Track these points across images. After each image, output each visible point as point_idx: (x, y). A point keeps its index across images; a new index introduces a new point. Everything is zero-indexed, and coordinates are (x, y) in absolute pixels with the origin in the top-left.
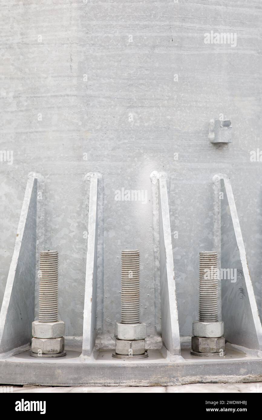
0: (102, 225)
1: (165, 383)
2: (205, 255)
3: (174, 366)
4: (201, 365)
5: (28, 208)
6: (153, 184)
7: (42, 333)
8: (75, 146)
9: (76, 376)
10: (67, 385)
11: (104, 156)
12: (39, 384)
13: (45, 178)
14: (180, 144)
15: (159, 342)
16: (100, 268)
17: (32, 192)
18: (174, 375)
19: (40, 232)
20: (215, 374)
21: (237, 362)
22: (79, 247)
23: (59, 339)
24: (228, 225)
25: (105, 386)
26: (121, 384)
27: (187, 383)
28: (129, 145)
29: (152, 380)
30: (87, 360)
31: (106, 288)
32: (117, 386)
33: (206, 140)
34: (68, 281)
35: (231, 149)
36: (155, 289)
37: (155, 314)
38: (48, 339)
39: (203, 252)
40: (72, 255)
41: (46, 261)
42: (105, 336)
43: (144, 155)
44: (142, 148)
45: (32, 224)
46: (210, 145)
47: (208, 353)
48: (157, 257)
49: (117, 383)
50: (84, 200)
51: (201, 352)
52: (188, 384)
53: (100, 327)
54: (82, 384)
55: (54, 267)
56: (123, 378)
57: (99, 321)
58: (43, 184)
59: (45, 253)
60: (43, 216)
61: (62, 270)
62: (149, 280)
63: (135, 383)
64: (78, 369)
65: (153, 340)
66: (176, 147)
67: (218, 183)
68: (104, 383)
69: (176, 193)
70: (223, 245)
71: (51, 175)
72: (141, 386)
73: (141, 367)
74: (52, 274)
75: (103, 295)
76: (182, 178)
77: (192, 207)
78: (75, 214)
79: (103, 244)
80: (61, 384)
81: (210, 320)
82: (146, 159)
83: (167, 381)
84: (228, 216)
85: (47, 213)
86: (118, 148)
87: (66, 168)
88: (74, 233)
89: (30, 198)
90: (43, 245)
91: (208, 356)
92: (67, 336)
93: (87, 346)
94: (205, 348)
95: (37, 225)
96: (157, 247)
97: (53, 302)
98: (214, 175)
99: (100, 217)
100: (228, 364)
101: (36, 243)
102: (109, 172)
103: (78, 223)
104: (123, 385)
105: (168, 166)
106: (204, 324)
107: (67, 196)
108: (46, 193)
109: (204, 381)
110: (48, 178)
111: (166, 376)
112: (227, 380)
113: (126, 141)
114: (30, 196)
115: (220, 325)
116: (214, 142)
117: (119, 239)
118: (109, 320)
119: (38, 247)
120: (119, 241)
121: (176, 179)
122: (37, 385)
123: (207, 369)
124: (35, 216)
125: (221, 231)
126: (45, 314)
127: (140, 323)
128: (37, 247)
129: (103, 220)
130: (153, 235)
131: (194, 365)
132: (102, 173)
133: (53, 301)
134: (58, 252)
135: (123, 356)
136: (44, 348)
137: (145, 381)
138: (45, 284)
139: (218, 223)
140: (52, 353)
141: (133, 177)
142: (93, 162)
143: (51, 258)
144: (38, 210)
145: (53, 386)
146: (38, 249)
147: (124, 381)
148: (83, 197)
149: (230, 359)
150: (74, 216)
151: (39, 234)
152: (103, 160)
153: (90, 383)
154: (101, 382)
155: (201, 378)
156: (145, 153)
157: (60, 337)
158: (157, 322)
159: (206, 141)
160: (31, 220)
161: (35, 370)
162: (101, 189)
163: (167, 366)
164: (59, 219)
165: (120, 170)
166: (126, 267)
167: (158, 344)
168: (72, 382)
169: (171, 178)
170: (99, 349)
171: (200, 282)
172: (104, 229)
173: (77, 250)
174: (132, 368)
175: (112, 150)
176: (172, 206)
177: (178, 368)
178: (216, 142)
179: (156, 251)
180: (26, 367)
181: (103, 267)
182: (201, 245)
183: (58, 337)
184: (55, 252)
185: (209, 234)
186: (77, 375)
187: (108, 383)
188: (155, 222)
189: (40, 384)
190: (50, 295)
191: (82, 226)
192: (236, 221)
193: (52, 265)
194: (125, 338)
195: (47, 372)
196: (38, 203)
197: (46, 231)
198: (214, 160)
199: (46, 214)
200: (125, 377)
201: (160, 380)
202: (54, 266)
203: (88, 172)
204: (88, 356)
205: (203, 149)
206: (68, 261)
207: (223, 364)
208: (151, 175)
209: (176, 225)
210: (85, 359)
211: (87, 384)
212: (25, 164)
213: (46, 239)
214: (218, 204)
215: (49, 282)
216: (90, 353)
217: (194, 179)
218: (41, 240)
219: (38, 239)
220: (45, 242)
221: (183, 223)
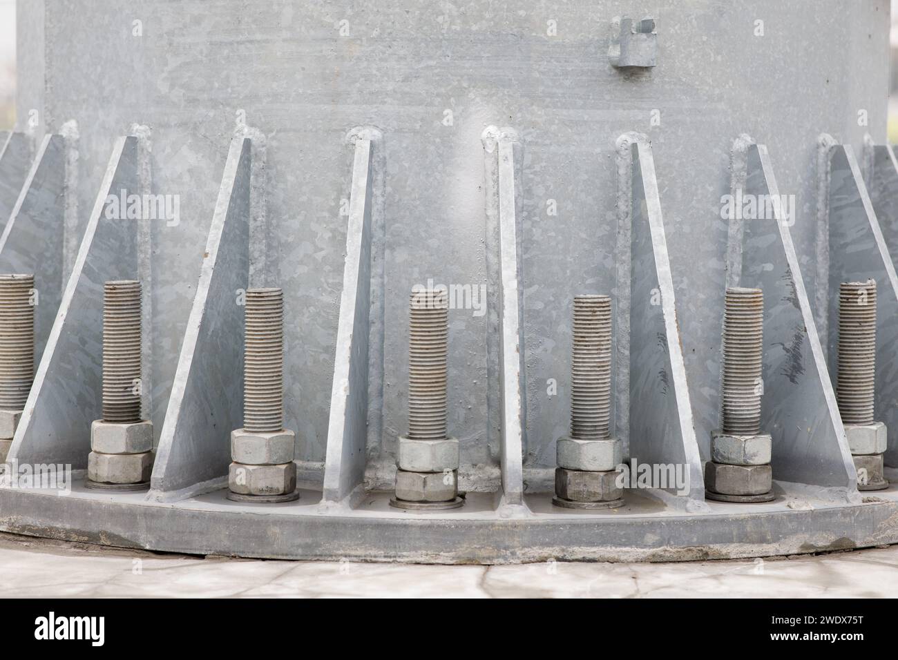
0: (381, 236)
1: (488, 558)
2: (583, 303)
3: (506, 526)
4: (564, 525)
5: (228, 199)
6: (487, 152)
7: (247, 453)
8: (328, 71)
9: (309, 541)
10: (291, 558)
11: (387, 94)
12: (236, 554)
13: (267, 137)
14: (546, 70)
15: (495, 479)
16: (376, 324)
17: (239, 165)
18: (507, 543)
19: (256, 248)
20: (591, 544)
21: (639, 520)
22: (335, 281)
23: (284, 467)
24: (644, 241)
25: (366, 561)
26: (398, 560)
27: (532, 559)
28: (439, 70)
29: (460, 553)
30: (332, 509)
31: (388, 366)
32: (389, 562)
33: (604, 62)
34: (312, 351)
35: (657, 80)
36: (488, 370)
37: (489, 421)
38: (261, 467)
39: (582, 296)
40: (321, 298)
41: (256, 310)
42: (386, 463)
43: (470, 92)
44: (466, 77)
45: (238, 232)
46: (610, 70)
47: (585, 502)
48: (494, 304)
49: (390, 557)
50: (344, 184)
51: (571, 500)
52: (536, 562)
53: (375, 444)
54: (321, 555)
55: (274, 322)
56: (401, 548)
57: (373, 433)
58: (263, 149)
59: (255, 293)
60: (263, 216)
61: (301, 328)
62: (477, 352)
63: (427, 558)
64: (313, 526)
65: (483, 473)
66: (537, 75)
67: (627, 151)
68: (365, 556)
69: (535, 173)
70: (633, 282)
71: (278, 131)
72: (438, 564)
73: (439, 526)
74: (270, 335)
75: (383, 381)
76: (548, 142)
77: (569, 201)
78: (326, 214)
79: (382, 277)
80: (278, 555)
81: (592, 435)
82: (473, 100)
83: (491, 555)
84: (644, 222)
85: (271, 210)
86: (415, 77)
87: (309, 117)
88: (323, 253)
89: (233, 180)
90: (263, 276)
91: (585, 508)
92: (308, 461)
93: (332, 481)
94: (579, 492)
95: (251, 233)
96: (494, 285)
97: (271, 392)
98: (618, 136)
99: (377, 220)
100: (619, 525)
101: (248, 271)
102: (397, 128)
103: (333, 231)
104: (402, 560)
105: (519, 115)
106: (578, 444)
107: (311, 176)
108: (269, 168)
109: (569, 558)
110: (273, 138)
111: (490, 546)
112: (616, 557)
113: (432, 63)
114: (234, 175)
115: (612, 447)
116: (619, 66)
117: (415, 266)
118: (393, 430)
119: (252, 280)
120: (416, 270)
121: (537, 143)
122: (233, 556)
123: (576, 533)
124: (245, 216)
125: (632, 252)
126: (255, 415)
127: (448, 439)
128: (250, 279)
129: (383, 227)
130: (487, 260)
131: (548, 525)
132: (382, 129)
133: (272, 389)
134: (282, 291)
135: (408, 504)
136: (252, 485)
137: (446, 554)
138: (256, 356)
139: (625, 236)
140: (267, 494)
141: (445, 138)
142: (364, 106)
143: (267, 303)
144: (253, 204)
145: (264, 560)
146: (252, 284)
147: (405, 553)
148: (342, 178)
149: (628, 514)
150: (325, 217)
151: (255, 252)
152: (384, 103)
153: (335, 556)
154: (358, 553)
155: (563, 550)
156: (472, 89)
157: (286, 463)
158: (492, 437)
159: (602, 64)
160: (236, 225)
161: (229, 527)
162: (379, 162)
163: (493, 525)
164: (295, 224)
165: (420, 123)
166: (418, 325)
167: (493, 482)
168: (300, 551)
169: (525, 140)
170: (372, 489)
171: (575, 358)
172: (384, 245)
173: (329, 287)
174: (421, 527)
175: (403, 81)
176: (527, 199)
177: (515, 530)
178: (622, 65)
179: (492, 291)
180: (212, 520)
181: (383, 323)
182: (589, 281)
183: (282, 462)
184: (276, 291)
185: (605, 257)
186: (311, 539)
187: (371, 557)
188: (491, 233)
189: (239, 554)
190: (265, 377)
191: (340, 238)
192: (658, 232)
193: (269, 318)
194: (413, 467)
195: (252, 532)
196: (252, 190)
197: (269, 246)
198: (620, 104)
199: (269, 211)
200: (407, 545)
201: (478, 552)
202: (275, 319)
203: (353, 127)
204: (335, 501)
205: (596, 81)
206: (312, 309)
207: (609, 524)
208: (485, 134)
209: (535, 238)
210: (327, 508)
211: (331, 556)
212: (228, 109)
213: (269, 263)
214: (627, 195)
215: (264, 352)
216: (339, 494)
217: (575, 144)
218: (260, 265)
219: (252, 264)
220: (267, 269)
221: (549, 234)
